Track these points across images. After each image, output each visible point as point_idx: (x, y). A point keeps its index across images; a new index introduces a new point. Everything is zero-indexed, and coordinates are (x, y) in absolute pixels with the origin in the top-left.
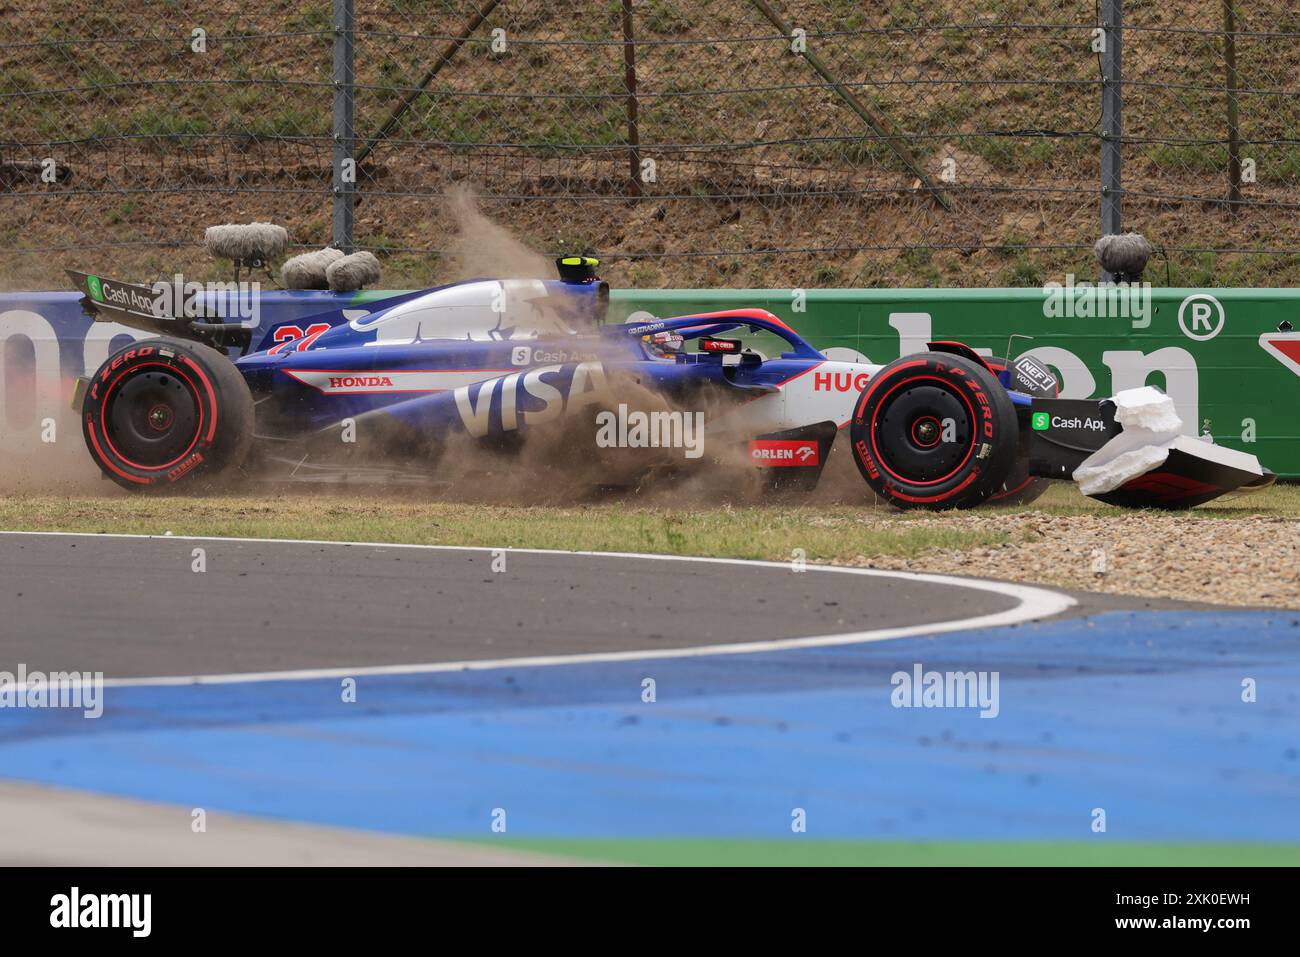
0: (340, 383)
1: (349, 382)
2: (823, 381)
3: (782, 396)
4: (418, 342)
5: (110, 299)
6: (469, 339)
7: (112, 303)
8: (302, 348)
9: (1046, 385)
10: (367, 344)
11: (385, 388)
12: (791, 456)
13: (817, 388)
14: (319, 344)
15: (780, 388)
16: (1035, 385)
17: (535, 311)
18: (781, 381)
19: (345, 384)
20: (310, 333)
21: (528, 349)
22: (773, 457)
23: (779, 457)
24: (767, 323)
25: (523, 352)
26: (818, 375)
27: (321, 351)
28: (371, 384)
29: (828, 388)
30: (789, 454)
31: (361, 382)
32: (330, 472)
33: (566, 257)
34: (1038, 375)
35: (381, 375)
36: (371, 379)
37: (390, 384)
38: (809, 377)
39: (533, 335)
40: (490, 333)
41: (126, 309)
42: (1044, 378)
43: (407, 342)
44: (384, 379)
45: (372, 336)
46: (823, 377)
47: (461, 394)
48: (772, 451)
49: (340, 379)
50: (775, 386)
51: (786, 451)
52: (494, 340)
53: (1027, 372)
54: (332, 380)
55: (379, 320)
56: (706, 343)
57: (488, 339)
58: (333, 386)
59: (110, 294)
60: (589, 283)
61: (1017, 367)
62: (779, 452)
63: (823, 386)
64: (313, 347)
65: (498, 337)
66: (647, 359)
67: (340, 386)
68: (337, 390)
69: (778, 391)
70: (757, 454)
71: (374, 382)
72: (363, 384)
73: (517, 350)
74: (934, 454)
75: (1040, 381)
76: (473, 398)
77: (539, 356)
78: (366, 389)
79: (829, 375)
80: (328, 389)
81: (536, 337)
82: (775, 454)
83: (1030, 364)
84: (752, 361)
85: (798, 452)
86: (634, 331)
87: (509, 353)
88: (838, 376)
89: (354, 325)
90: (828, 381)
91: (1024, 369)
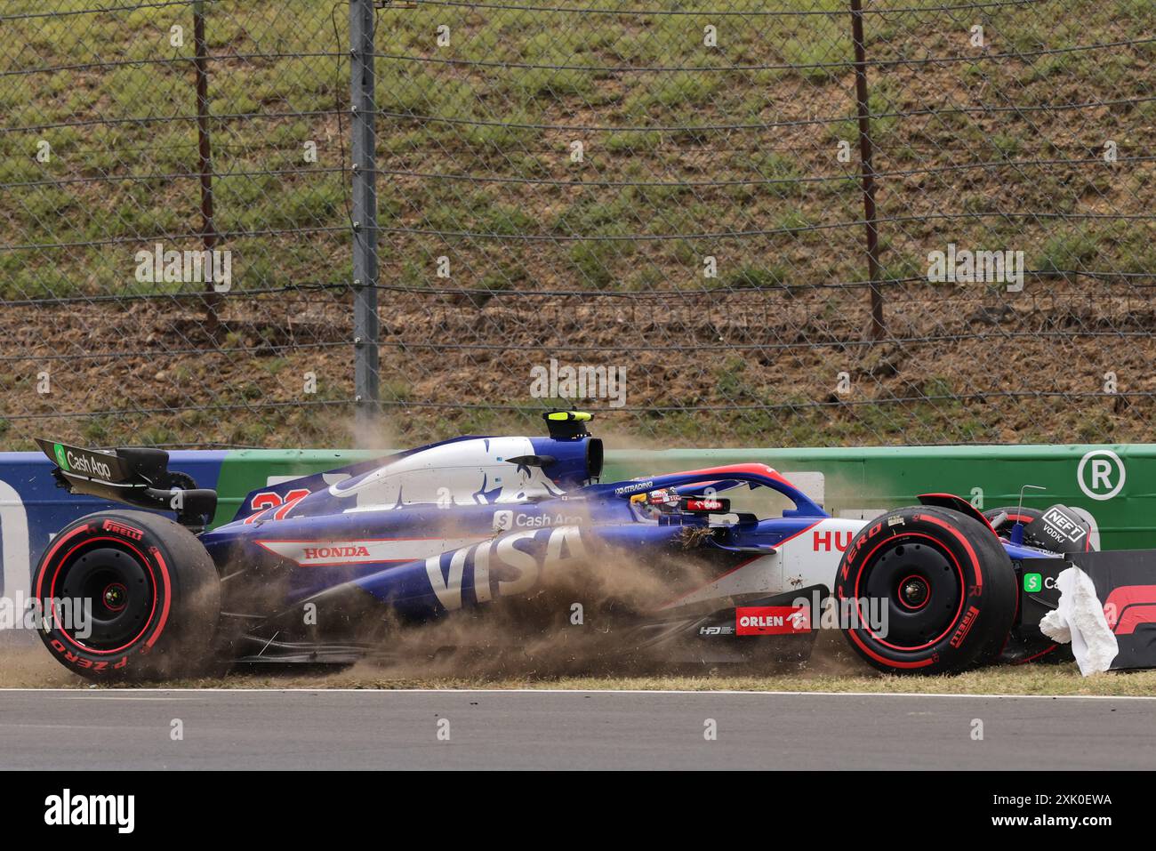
0: (315, 553)
1: (324, 553)
2: (822, 541)
3: (779, 558)
4: (400, 507)
5: (74, 467)
6: (453, 504)
7: (76, 472)
8: (279, 517)
9: (1074, 537)
10: (347, 511)
11: (362, 558)
12: (781, 624)
13: (816, 548)
14: (295, 512)
15: (777, 549)
16: (1063, 537)
17: (522, 471)
18: (778, 542)
19: (321, 555)
20: (288, 500)
21: (510, 513)
22: (762, 624)
23: (769, 625)
24: (765, 478)
25: (505, 515)
26: (816, 534)
27: (300, 519)
28: (347, 554)
29: (828, 548)
30: (779, 621)
31: (337, 552)
32: (299, 650)
33: (555, 411)
34: (1066, 526)
35: (358, 544)
36: (347, 549)
37: (366, 554)
38: (807, 537)
39: (519, 497)
40: (475, 496)
41: (90, 478)
42: (1073, 529)
43: (389, 507)
44: (360, 548)
45: (351, 502)
46: (822, 536)
47: (433, 564)
48: (761, 618)
49: (315, 550)
50: (771, 547)
51: (776, 618)
52: (479, 503)
53: (1054, 523)
54: (307, 550)
55: (358, 484)
56: (689, 503)
57: (473, 502)
58: (308, 557)
59: (74, 462)
60: (579, 439)
61: (1044, 518)
62: (769, 619)
63: (822, 546)
64: (290, 516)
65: (483, 499)
66: (635, 519)
67: (315, 557)
68: (312, 561)
69: (775, 552)
70: (745, 622)
71: (350, 551)
72: (340, 555)
73: (498, 514)
74: (920, 616)
75: (1068, 532)
76: (445, 568)
77: (523, 520)
78: (343, 559)
79: (828, 534)
80: (304, 561)
81: (524, 499)
82: (764, 621)
83: (1058, 514)
84: (748, 521)
85: (788, 619)
86: (620, 490)
87: (490, 517)
88: (838, 535)
89: (333, 490)
90: (827, 541)
91: (1051, 520)
